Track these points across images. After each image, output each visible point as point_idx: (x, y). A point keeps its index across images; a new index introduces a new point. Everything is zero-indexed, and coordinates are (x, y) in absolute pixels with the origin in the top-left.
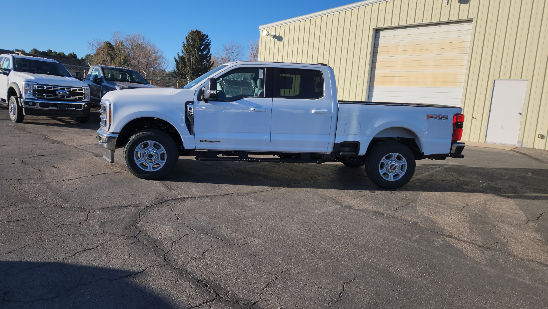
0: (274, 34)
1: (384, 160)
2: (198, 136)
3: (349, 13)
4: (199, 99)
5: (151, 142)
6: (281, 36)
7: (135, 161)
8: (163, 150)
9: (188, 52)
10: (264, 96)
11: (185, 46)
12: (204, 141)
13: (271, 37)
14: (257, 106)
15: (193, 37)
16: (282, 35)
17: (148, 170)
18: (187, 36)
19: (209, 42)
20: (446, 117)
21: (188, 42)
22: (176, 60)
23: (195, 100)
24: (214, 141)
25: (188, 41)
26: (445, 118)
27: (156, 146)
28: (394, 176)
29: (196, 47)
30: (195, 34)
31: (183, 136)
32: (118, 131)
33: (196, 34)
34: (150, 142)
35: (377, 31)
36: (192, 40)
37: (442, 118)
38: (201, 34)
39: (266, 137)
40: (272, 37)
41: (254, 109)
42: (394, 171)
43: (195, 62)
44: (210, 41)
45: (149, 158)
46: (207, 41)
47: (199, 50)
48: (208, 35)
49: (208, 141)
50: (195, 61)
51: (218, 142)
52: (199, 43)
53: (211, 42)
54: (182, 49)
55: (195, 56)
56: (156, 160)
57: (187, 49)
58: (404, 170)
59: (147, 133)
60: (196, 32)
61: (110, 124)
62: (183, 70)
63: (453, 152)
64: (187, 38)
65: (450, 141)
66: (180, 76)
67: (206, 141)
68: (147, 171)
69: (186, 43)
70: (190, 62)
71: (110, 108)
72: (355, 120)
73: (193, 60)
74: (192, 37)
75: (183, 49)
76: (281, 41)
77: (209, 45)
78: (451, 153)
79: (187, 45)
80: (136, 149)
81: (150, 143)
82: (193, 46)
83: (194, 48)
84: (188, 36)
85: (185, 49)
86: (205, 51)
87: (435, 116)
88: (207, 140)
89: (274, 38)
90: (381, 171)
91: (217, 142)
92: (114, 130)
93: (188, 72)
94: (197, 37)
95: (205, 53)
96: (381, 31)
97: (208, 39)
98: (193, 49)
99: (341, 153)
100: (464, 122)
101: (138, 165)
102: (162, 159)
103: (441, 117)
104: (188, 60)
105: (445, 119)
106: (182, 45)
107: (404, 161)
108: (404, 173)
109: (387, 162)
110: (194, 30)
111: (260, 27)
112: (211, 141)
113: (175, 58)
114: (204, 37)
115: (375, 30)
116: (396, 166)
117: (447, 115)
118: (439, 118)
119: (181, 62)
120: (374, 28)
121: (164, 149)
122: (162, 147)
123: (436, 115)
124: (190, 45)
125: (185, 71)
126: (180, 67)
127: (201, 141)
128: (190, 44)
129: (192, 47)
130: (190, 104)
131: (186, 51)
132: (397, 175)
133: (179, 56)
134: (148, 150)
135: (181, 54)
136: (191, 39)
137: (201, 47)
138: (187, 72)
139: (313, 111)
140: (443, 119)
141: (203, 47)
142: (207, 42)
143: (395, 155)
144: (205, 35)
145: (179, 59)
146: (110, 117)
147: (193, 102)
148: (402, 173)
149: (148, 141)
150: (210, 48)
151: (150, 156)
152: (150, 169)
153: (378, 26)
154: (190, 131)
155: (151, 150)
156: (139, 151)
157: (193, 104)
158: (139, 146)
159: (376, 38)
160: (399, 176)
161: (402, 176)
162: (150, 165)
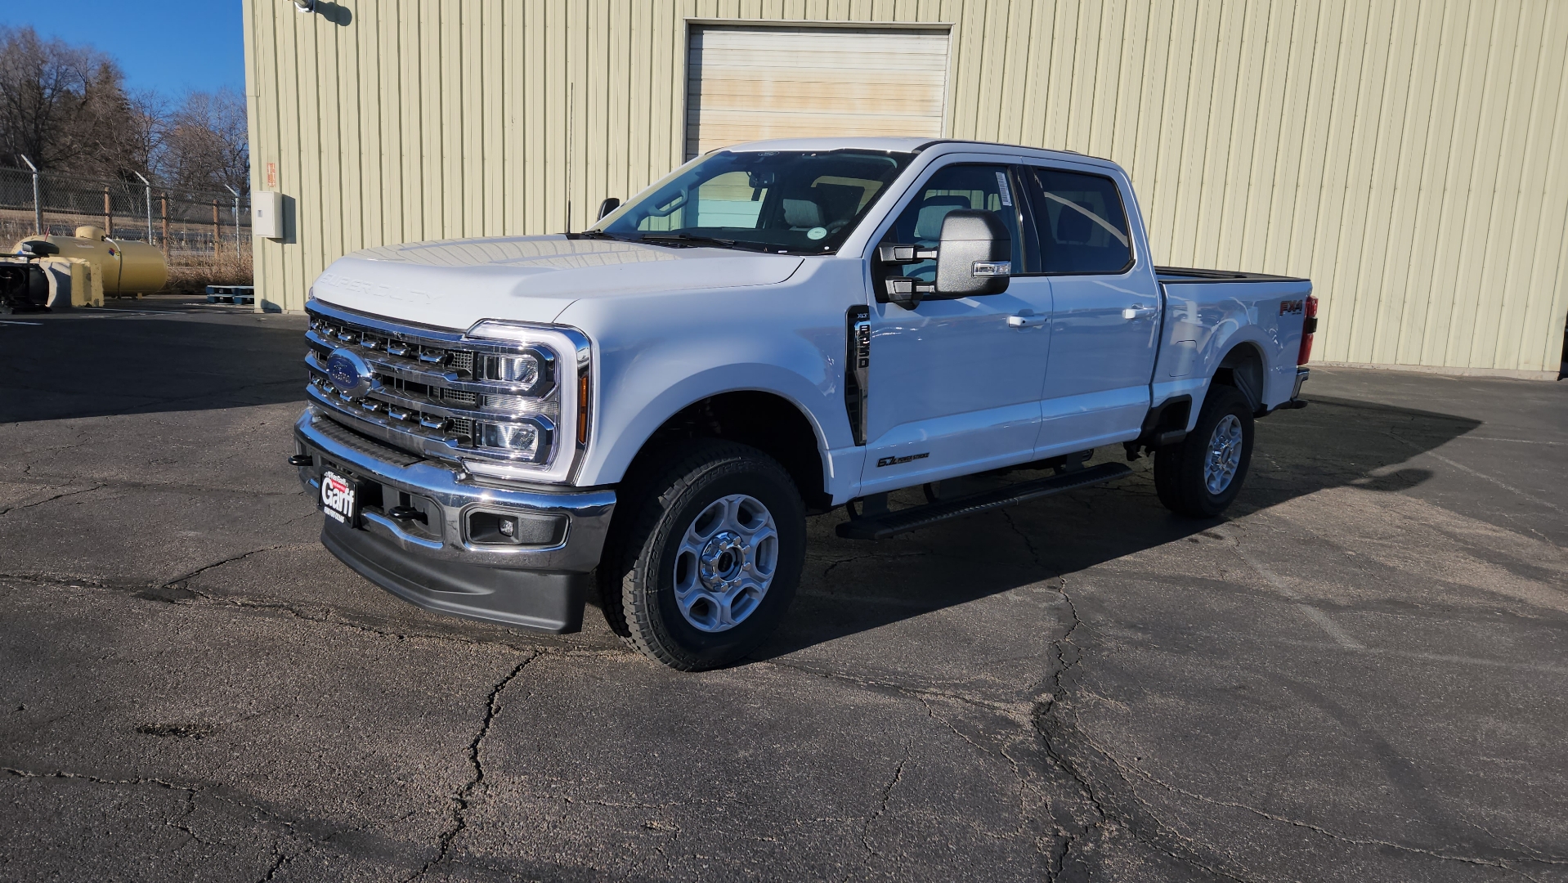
1: (1214, 435)
4: (882, 297)
7: (678, 600)
8: (767, 526)
10: (1025, 272)
12: (888, 461)
13: (297, 5)
17: (719, 626)
23: (870, 300)
24: (914, 457)
26: (1298, 309)
27: (746, 516)
28: (1221, 481)
31: (837, 452)
32: (616, 478)
34: (730, 503)
35: (695, 30)
40: (302, 6)
41: (1023, 319)
42: (1224, 467)
45: (722, 574)
49: (900, 459)
51: (926, 456)
59: (725, 464)
61: (580, 449)
67: (893, 461)
68: (716, 631)
71: (584, 368)
76: (345, 23)
80: (681, 544)
88: (897, 456)
89: (311, 9)
90: (1207, 473)
91: (921, 456)
92: (599, 477)
101: (683, 613)
102: (763, 563)
107: (1239, 431)
109: (1216, 445)
112: (906, 458)
115: (688, 28)
116: (1230, 451)
117: (1301, 303)
120: (685, 20)
121: (774, 522)
122: (767, 514)
127: (882, 463)
130: (859, 319)
132: (1229, 474)
139: (1129, 314)
143: (1229, 420)
146: (584, 409)
147: (866, 309)
148: (1234, 466)
149: (721, 501)
151: (728, 563)
152: (723, 620)
153: (699, 16)
154: (854, 429)
155: (725, 534)
156: (693, 550)
157: (869, 319)
158: (692, 528)
159: (691, 51)
160: (1227, 477)
161: (1233, 476)
162: (724, 606)
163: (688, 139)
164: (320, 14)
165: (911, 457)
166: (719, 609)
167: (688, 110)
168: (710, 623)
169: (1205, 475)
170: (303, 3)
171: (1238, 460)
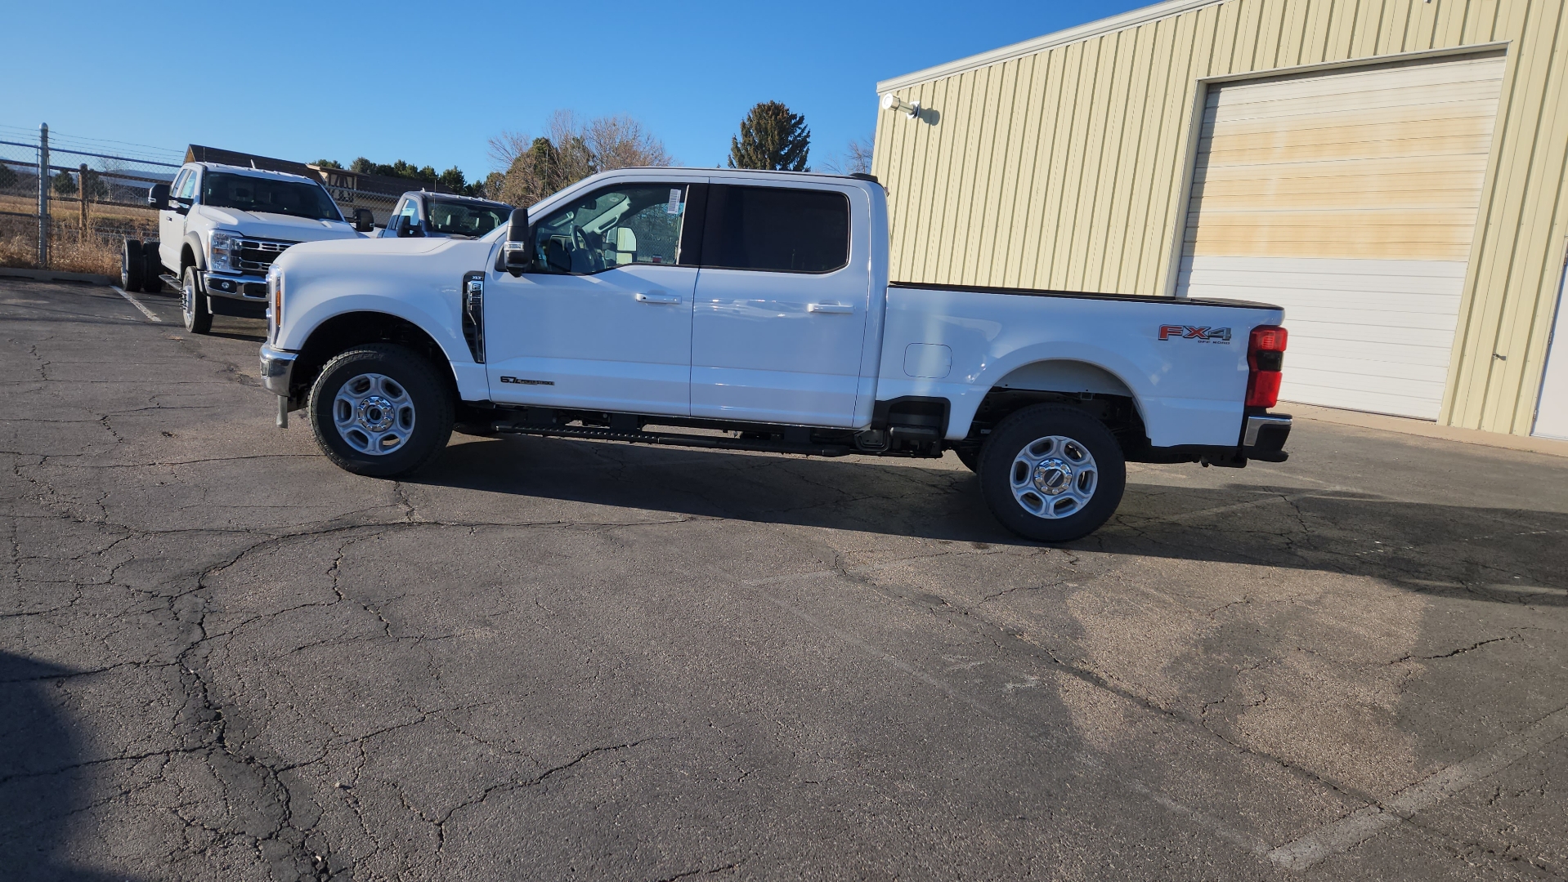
0: (916, 103)
1: (1025, 454)
2: (497, 365)
3: (1129, 36)
4: (500, 269)
5: (377, 378)
6: (934, 109)
7: (337, 426)
8: (405, 400)
9: (745, 165)
10: (677, 264)
11: (737, 147)
12: (512, 380)
13: (907, 114)
14: (654, 290)
15: (761, 122)
16: (938, 107)
17: (369, 451)
18: (745, 121)
19: (804, 134)
20: (1222, 335)
21: (746, 136)
23: (490, 269)
24: (538, 382)
25: (746, 132)
26: (1222, 337)
27: (391, 390)
28: (1057, 507)
29: (769, 150)
30: (767, 114)
31: (458, 364)
32: (297, 345)
33: (770, 113)
34: (375, 379)
35: (1211, 89)
36: (759, 130)
37: (1209, 337)
38: (783, 112)
39: (674, 376)
40: (911, 114)
41: (644, 296)
42: (1055, 491)
44: (809, 132)
45: (372, 420)
46: (799, 131)
47: (775, 157)
48: (803, 116)
49: (521, 380)
51: (548, 383)
52: (777, 137)
53: (810, 134)
54: (729, 156)
56: (389, 424)
57: (743, 156)
58: (1089, 489)
59: (365, 353)
60: (769, 108)
61: (278, 329)
63: (1250, 441)
64: (744, 125)
65: (1240, 409)
67: (516, 381)
68: (368, 453)
69: (740, 139)
71: (278, 287)
72: (933, 336)
74: (758, 123)
75: (732, 156)
76: (935, 124)
77: (805, 143)
78: (1245, 444)
79: (743, 144)
80: (338, 393)
81: (373, 379)
82: (759, 147)
83: (763, 153)
84: (749, 119)
85: (736, 155)
86: (791, 161)
87: (1186, 332)
88: (518, 377)
89: (915, 116)
90: (1017, 489)
91: (544, 383)
92: (285, 344)
94: (771, 122)
95: (791, 167)
96: (1222, 89)
97: (802, 126)
98: (759, 156)
99: (892, 429)
100: (1284, 352)
101: (342, 435)
102: (406, 423)
103: (1206, 333)
105: (1220, 340)
106: (730, 145)
107: (1089, 463)
108: (1090, 498)
109: (1036, 463)
110: (766, 101)
111: (880, 86)
112: (527, 381)
114: (793, 122)
115: (1203, 88)
116: (1062, 475)
117: (1229, 330)
118: (1201, 336)
120: (1199, 81)
121: (409, 397)
122: (405, 392)
123: (1191, 329)
124: (751, 145)
127: (504, 379)
128: (751, 142)
129: (756, 149)
130: (475, 280)
131: (740, 161)
132: (1070, 502)
134: (370, 399)
136: (756, 129)
137: (783, 149)
139: (811, 307)
140: (1212, 339)
141: (787, 149)
142: (799, 135)
143: (1060, 442)
144: (794, 117)
146: (278, 308)
147: (483, 274)
148: (1084, 498)
149: (368, 375)
150: (807, 152)
151: (375, 415)
152: (372, 448)
153: (1213, 75)
154: (473, 351)
155: (377, 398)
156: (347, 400)
157: (483, 280)
158: (347, 386)
159: (1207, 110)
160: (1072, 506)
161: (1082, 507)
162: (374, 439)
163: (1191, 198)
164: (921, 120)
165: (534, 381)
166: (370, 441)
167: (1195, 168)
168: (364, 447)
169: (1014, 492)
170: (911, 112)
171: (1092, 491)
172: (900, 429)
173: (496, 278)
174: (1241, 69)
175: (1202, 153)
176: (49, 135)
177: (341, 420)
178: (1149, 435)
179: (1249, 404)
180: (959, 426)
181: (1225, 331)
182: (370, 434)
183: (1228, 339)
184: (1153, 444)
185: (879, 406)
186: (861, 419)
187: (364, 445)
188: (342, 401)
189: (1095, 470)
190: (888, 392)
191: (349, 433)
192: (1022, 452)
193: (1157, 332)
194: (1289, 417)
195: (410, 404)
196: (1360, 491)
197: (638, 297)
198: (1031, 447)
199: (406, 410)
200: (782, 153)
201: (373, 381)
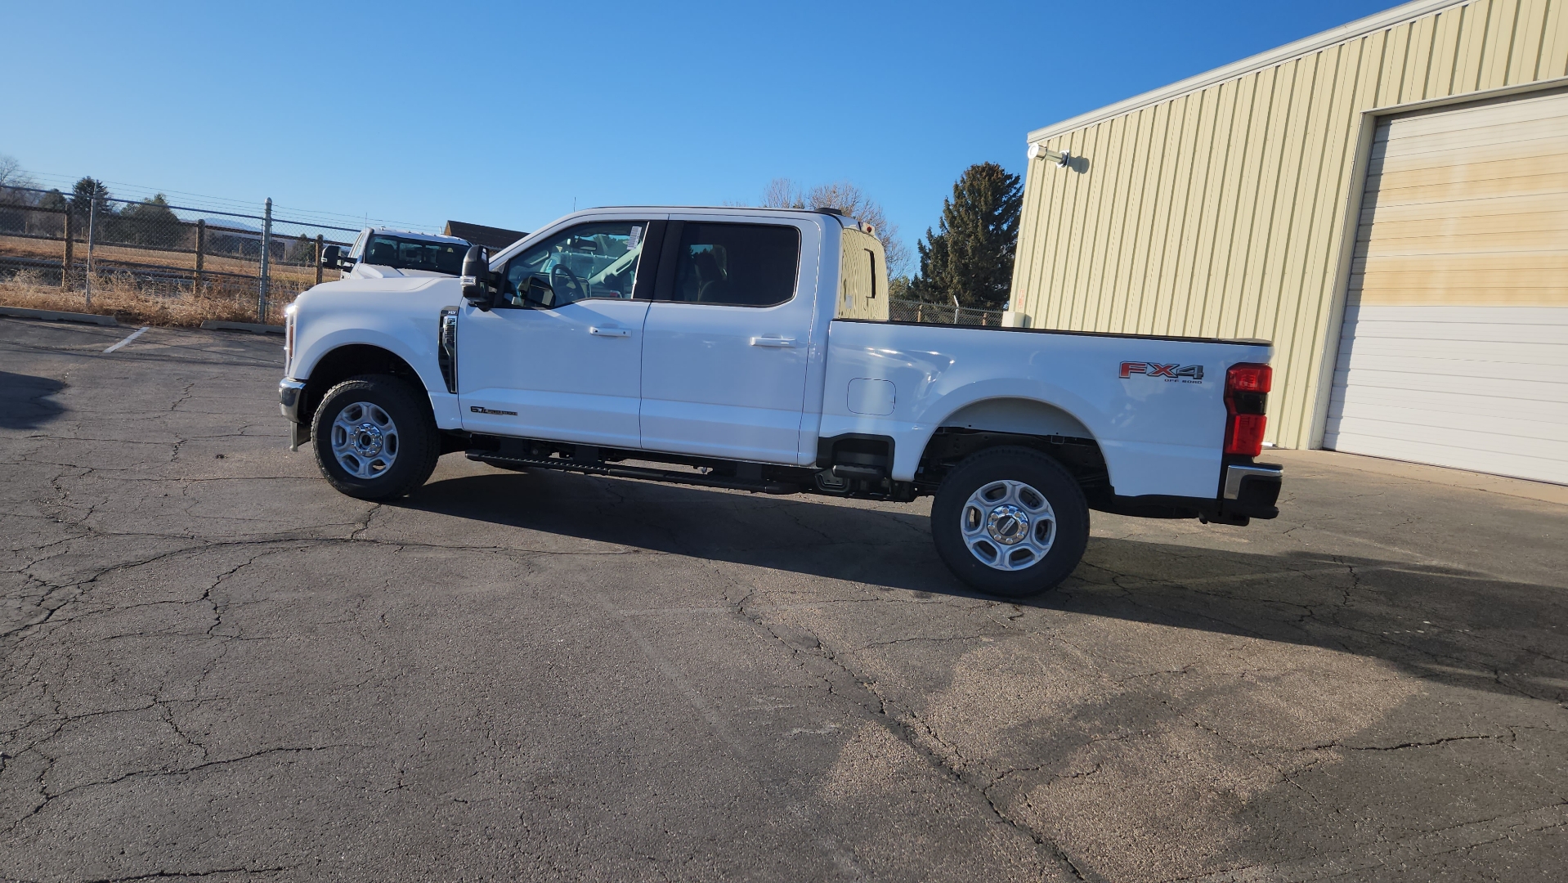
0: (1066, 152)
1: (976, 499)
2: (470, 394)
3: (1287, 69)
5: (368, 407)
6: (1084, 156)
7: (334, 451)
8: (390, 428)
9: (957, 226)
10: (631, 298)
11: (948, 209)
12: (480, 410)
13: (1057, 163)
15: (975, 183)
16: (1088, 155)
17: (359, 474)
18: (959, 183)
19: (1020, 194)
20: (1195, 372)
21: (958, 198)
22: (922, 249)
23: (463, 304)
24: (504, 413)
25: (960, 194)
26: (1193, 375)
27: (380, 418)
28: (1012, 558)
29: (981, 211)
30: (981, 175)
31: (435, 394)
32: (304, 375)
33: (984, 174)
34: (366, 408)
35: (1379, 122)
36: (971, 192)
37: (1177, 375)
38: (997, 173)
39: (629, 408)
40: (1061, 163)
41: (597, 329)
42: (1010, 540)
43: (973, 252)
45: (363, 446)
46: (1014, 191)
47: (988, 218)
48: (1019, 176)
49: (489, 410)
50: (974, 249)
51: (511, 413)
52: (990, 198)
54: (941, 218)
55: (976, 237)
56: (378, 450)
57: (954, 218)
58: (1048, 540)
59: (359, 383)
60: (983, 169)
61: (291, 360)
62: (937, 276)
63: (1231, 495)
64: (957, 186)
65: (1218, 457)
66: (927, 290)
67: (484, 411)
68: (358, 476)
69: (952, 201)
70: (961, 253)
71: (292, 323)
72: (876, 370)
73: (970, 244)
74: (971, 184)
75: (944, 218)
76: (1084, 171)
77: (1019, 203)
78: (1225, 496)
79: (955, 206)
80: (336, 420)
82: (971, 208)
83: (976, 214)
84: (963, 181)
85: (948, 217)
86: (1005, 222)
88: (487, 408)
90: (969, 536)
91: (508, 413)
92: (295, 375)
93: (952, 281)
94: (984, 183)
95: (1005, 227)
96: (1392, 121)
97: (1018, 186)
98: (971, 217)
99: (835, 467)
100: (1269, 393)
101: (338, 459)
102: (391, 449)
103: (1174, 371)
104: (953, 247)
105: (1191, 378)
106: (942, 207)
107: (1046, 512)
108: (1048, 550)
109: (989, 509)
110: (981, 163)
111: (1028, 137)
112: (494, 411)
113: (920, 243)
114: (1008, 182)
115: (1370, 122)
116: (1016, 523)
117: (1201, 368)
118: (1168, 374)
119: (934, 254)
120: (1364, 113)
121: (393, 425)
122: (390, 420)
123: (1156, 366)
124: (963, 207)
125: (942, 279)
126: (931, 266)
127: (474, 409)
128: (963, 204)
129: (968, 210)
130: (450, 314)
131: (952, 224)
132: (1026, 553)
133: (930, 236)
134: (362, 426)
135: (937, 232)
136: (969, 191)
137: (995, 210)
138: (948, 279)
139: (753, 341)
140: (1181, 378)
141: (1000, 209)
142: (1014, 195)
143: (1014, 486)
144: (1010, 177)
145: (931, 244)
146: (292, 342)
147: (456, 309)
148: (1042, 549)
149: (360, 404)
150: (1021, 212)
151: (366, 440)
152: (363, 471)
153: (1380, 106)
154: (447, 382)
155: (368, 425)
156: (343, 426)
157: (457, 314)
158: (344, 414)
159: (1375, 146)
160: (1029, 558)
161: (1039, 559)
162: (364, 465)
163: (1357, 241)
164: (1070, 168)
165: (501, 412)
166: (362, 465)
167: (1361, 209)
168: (356, 471)
169: (965, 539)
170: (1060, 161)
171: (1051, 542)
172: (842, 468)
173: (469, 312)
174: (1412, 98)
175: (1369, 192)
176: (273, 208)
177: (339, 445)
178: (1113, 483)
179: (1228, 451)
180: (905, 466)
181: (1196, 369)
182: (361, 459)
183: (1201, 377)
184: (1117, 492)
185: (823, 443)
186: (805, 456)
187: (356, 468)
188: (339, 427)
189: (1053, 519)
190: (832, 428)
191: (344, 457)
192: (973, 496)
193: (1117, 368)
194: (1279, 467)
195: (394, 431)
196: (1462, 567)
197: (592, 330)
198: (983, 491)
199: (392, 437)
200: (996, 213)
201: (365, 409)
